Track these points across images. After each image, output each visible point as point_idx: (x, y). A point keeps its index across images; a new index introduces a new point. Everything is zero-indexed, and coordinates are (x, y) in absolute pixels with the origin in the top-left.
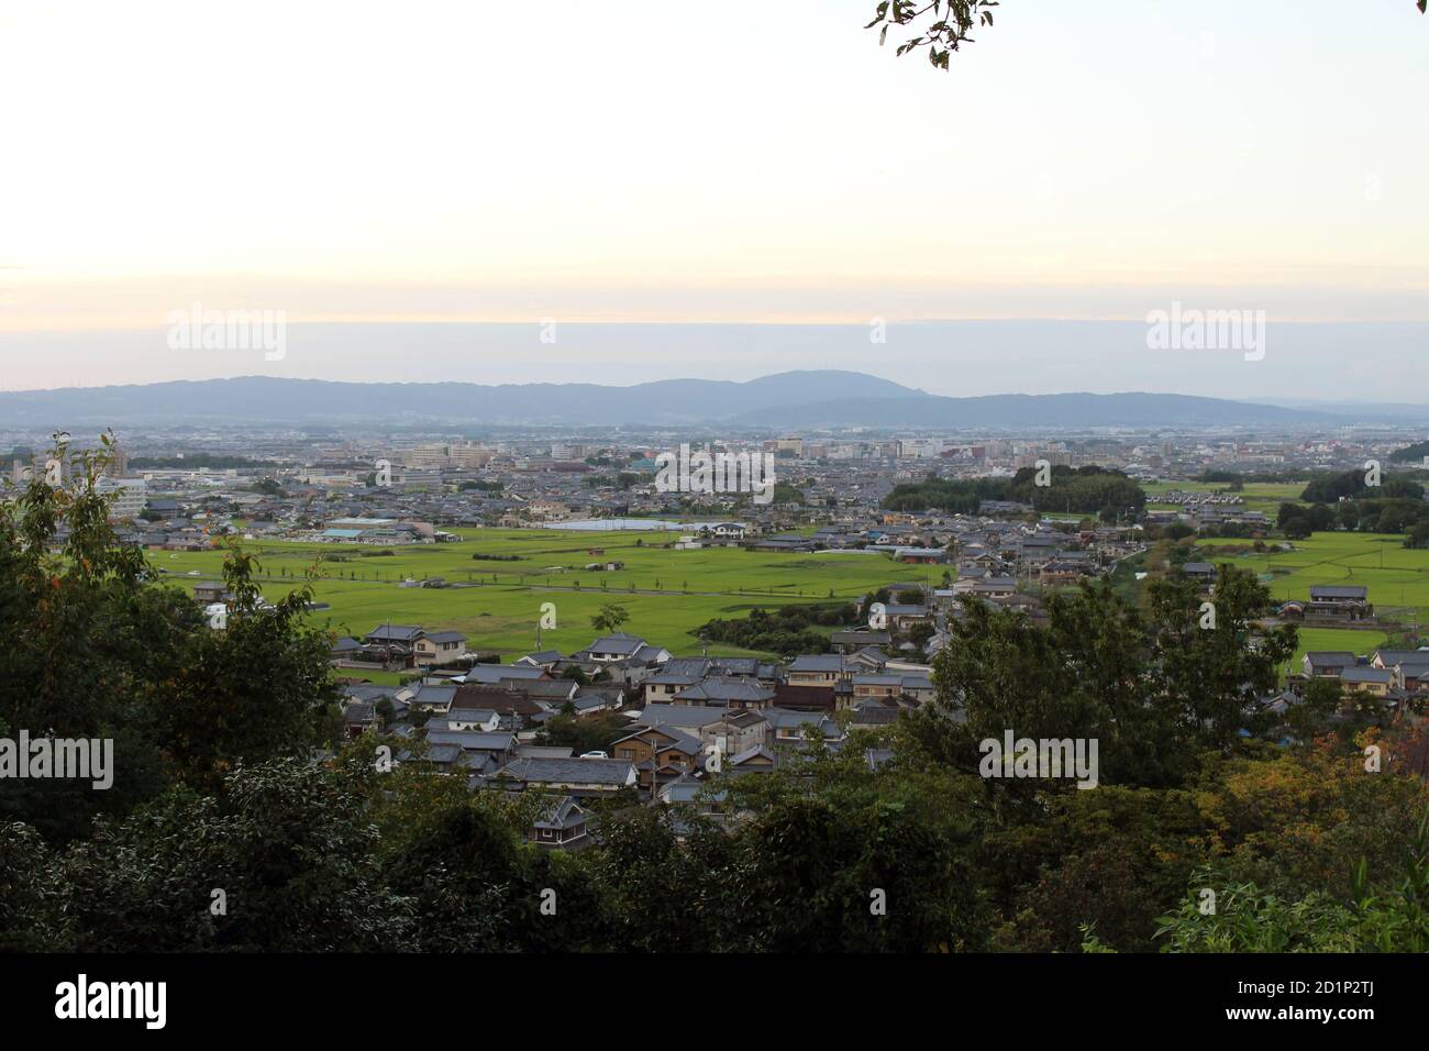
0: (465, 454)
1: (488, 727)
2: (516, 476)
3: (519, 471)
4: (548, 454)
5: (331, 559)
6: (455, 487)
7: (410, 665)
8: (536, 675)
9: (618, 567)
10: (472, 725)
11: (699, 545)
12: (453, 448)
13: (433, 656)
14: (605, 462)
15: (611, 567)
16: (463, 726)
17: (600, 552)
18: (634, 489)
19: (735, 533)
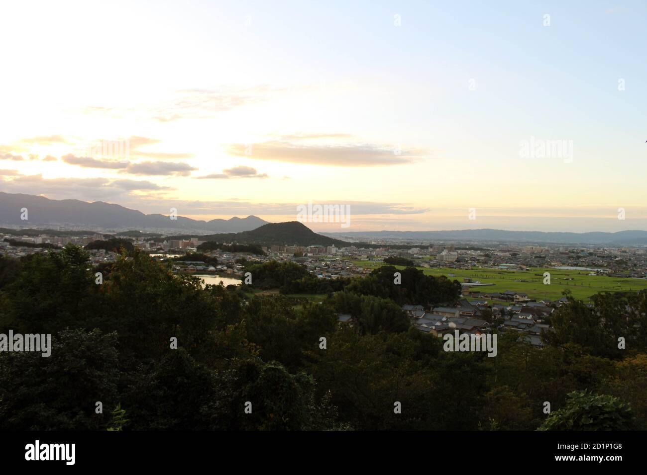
0: (537, 249)
1: (529, 318)
2: (550, 255)
3: (551, 254)
4: (559, 250)
5: (499, 273)
6: (533, 257)
7: (513, 301)
8: (544, 306)
9: (572, 279)
10: (525, 317)
11: (595, 275)
12: (534, 248)
13: (518, 299)
14: (573, 252)
15: (571, 279)
16: (522, 317)
17: (568, 275)
18: (580, 260)
19: (606, 272)
